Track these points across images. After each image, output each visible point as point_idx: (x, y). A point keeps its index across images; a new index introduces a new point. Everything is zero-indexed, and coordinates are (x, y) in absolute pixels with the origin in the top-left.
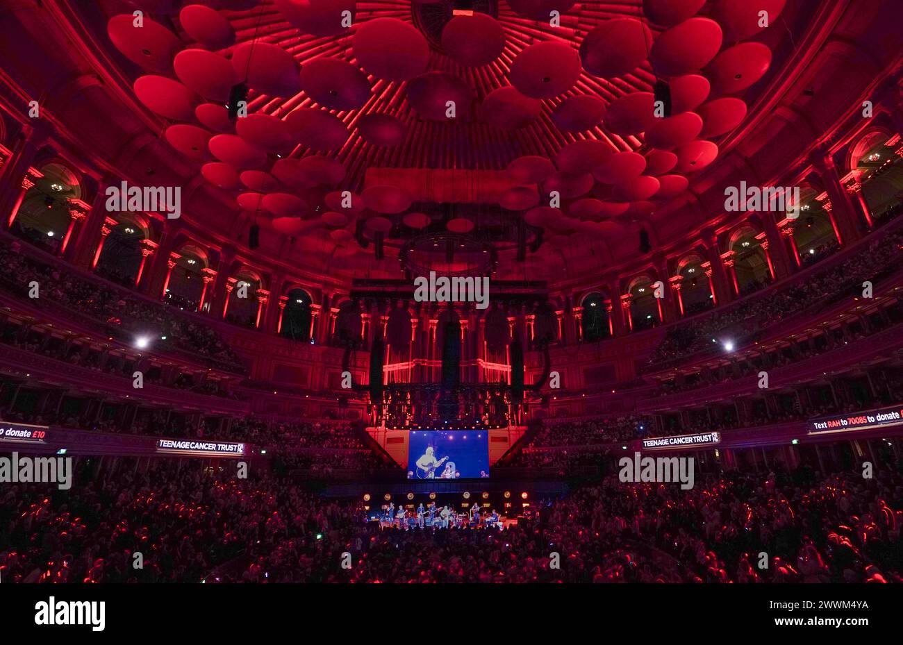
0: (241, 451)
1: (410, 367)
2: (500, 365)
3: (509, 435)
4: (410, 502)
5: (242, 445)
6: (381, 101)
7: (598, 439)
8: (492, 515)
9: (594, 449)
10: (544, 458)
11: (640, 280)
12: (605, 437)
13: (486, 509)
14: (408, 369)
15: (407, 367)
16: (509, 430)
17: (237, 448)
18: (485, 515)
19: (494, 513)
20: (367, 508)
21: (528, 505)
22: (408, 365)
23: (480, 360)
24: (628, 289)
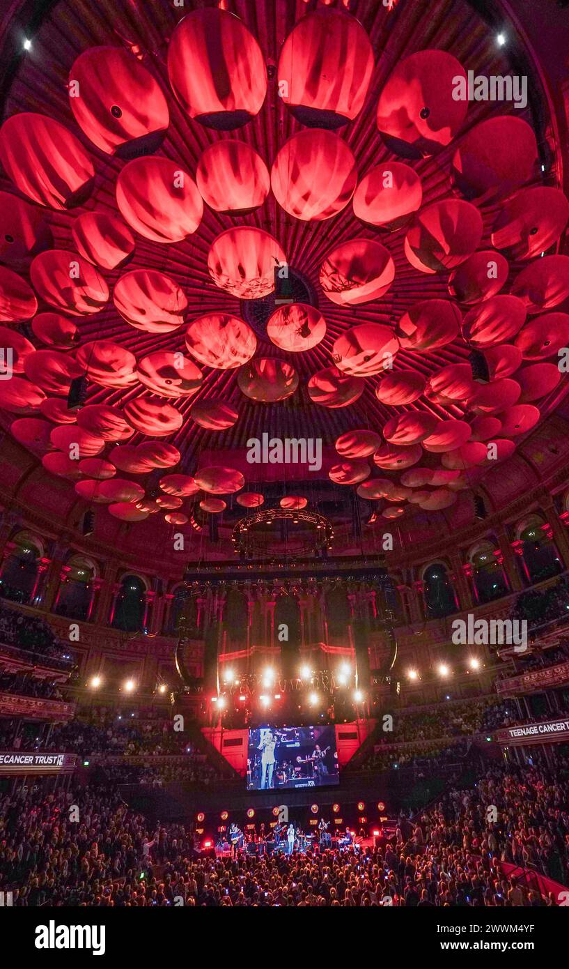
0: (61, 763)
1: (248, 655)
2: (343, 648)
3: (358, 729)
4: (251, 821)
5: (63, 756)
6: (215, 389)
7: (457, 730)
8: (346, 834)
9: (455, 742)
10: (399, 756)
11: (480, 548)
12: (464, 727)
13: (338, 826)
14: (246, 657)
15: (245, 655)
16: (357, 725)
17: (57, 760)
18: (338, 836)
19: (348, 831)
20: (200, 831)
21: (386, 819)
22: (246, 653)
23: (322, 643)
24: (469, 558)
